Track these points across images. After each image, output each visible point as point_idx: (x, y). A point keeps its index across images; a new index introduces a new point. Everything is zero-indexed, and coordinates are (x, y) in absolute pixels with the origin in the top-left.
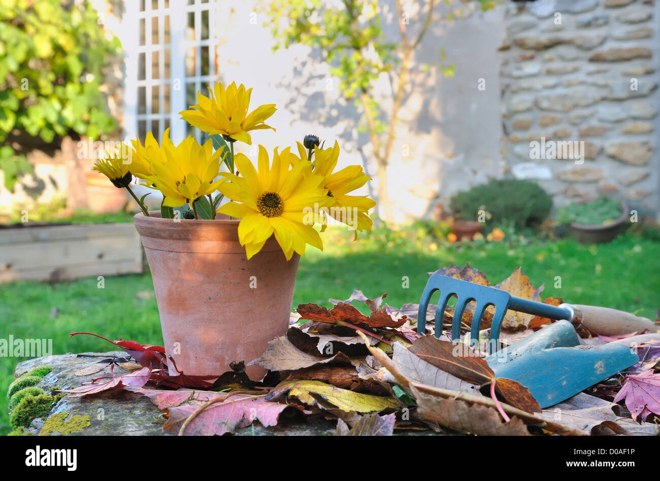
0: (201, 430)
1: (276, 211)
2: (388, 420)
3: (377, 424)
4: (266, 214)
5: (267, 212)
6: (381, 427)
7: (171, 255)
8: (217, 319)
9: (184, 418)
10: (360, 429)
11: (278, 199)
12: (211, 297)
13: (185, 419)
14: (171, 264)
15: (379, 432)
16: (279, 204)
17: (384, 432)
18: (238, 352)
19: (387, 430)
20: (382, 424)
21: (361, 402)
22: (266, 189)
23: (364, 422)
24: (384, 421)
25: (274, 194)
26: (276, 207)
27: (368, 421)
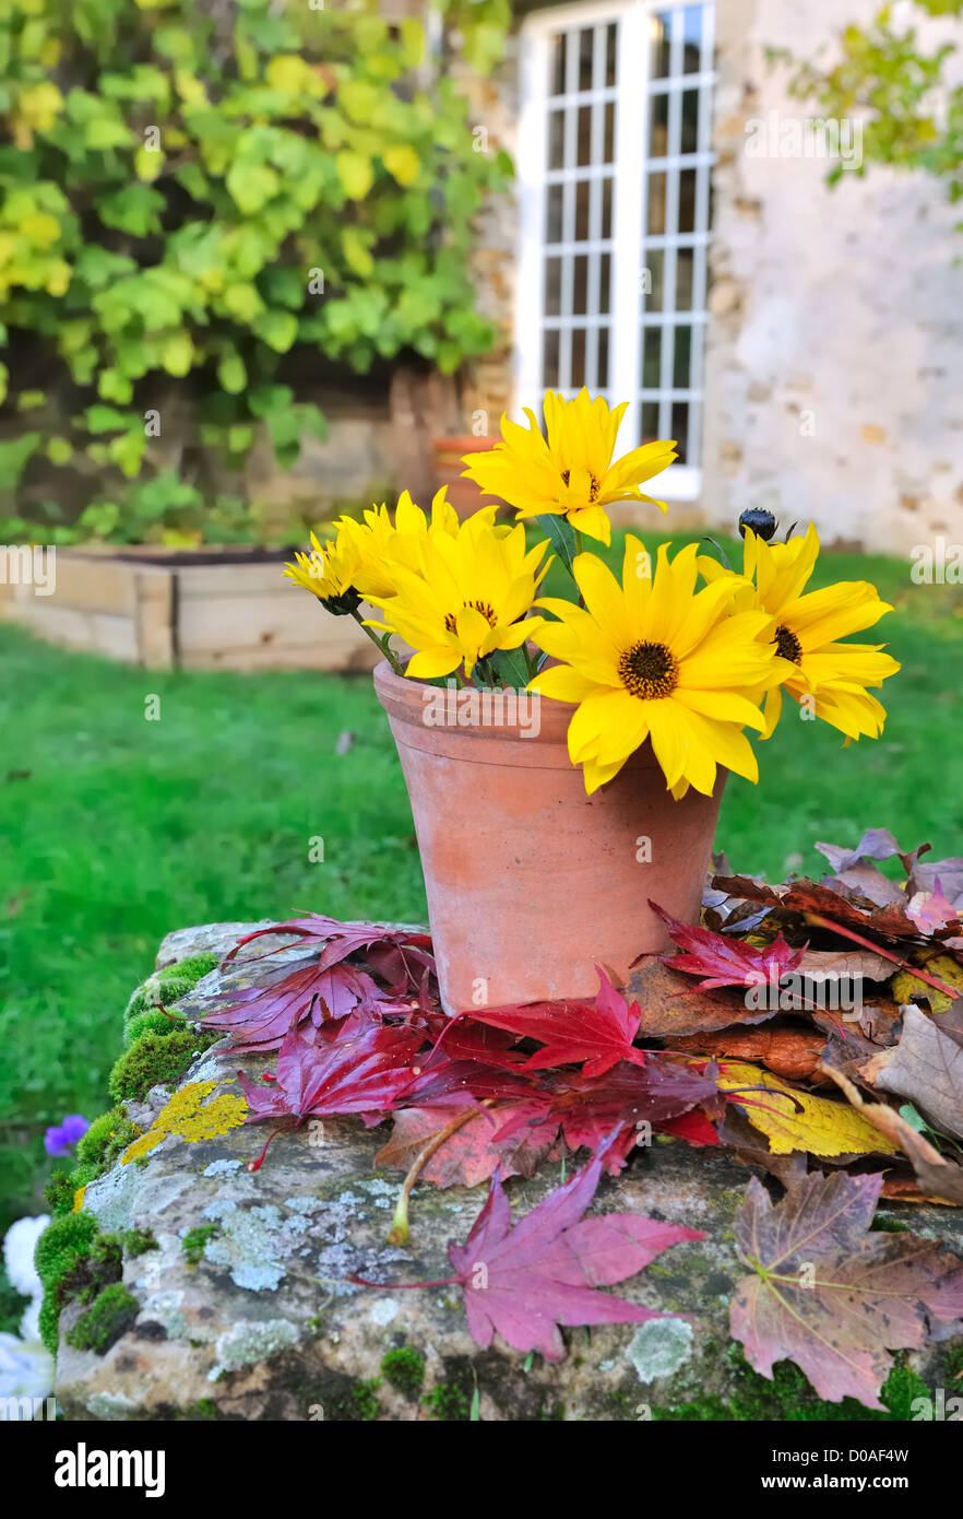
0: (460, 1164)
1: (658, 685)
2: (867, 1189)
3: (840, 1194)
4: (637, 692)
5: (640, 689)
6: (850, 1202)
7: (441, 763)
8: (532, 904)
9: (427, 1136)
10: (797, 1205)
11: (665, 660)
12: (520, 859)
13: (430, 1139)
14: (440, 780)
15: (842, 1214)
16: (667, 670)
17: (854, 1214)
18: (578, 976)
19: (861, 1212)
20: (850, 1196)
21: (823, 1127)
22: (642, 634)
23: (810, 1189)
24: (856, 1189)
25: (659, 647)
26: (659, 678)
27: (818, 1188)
